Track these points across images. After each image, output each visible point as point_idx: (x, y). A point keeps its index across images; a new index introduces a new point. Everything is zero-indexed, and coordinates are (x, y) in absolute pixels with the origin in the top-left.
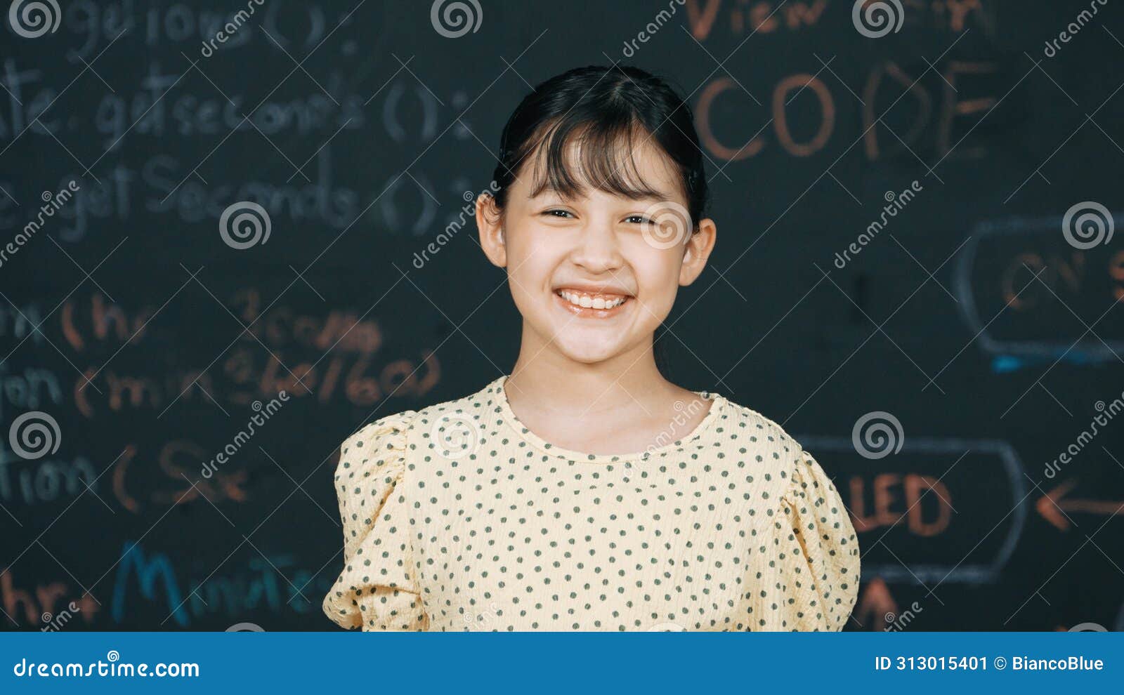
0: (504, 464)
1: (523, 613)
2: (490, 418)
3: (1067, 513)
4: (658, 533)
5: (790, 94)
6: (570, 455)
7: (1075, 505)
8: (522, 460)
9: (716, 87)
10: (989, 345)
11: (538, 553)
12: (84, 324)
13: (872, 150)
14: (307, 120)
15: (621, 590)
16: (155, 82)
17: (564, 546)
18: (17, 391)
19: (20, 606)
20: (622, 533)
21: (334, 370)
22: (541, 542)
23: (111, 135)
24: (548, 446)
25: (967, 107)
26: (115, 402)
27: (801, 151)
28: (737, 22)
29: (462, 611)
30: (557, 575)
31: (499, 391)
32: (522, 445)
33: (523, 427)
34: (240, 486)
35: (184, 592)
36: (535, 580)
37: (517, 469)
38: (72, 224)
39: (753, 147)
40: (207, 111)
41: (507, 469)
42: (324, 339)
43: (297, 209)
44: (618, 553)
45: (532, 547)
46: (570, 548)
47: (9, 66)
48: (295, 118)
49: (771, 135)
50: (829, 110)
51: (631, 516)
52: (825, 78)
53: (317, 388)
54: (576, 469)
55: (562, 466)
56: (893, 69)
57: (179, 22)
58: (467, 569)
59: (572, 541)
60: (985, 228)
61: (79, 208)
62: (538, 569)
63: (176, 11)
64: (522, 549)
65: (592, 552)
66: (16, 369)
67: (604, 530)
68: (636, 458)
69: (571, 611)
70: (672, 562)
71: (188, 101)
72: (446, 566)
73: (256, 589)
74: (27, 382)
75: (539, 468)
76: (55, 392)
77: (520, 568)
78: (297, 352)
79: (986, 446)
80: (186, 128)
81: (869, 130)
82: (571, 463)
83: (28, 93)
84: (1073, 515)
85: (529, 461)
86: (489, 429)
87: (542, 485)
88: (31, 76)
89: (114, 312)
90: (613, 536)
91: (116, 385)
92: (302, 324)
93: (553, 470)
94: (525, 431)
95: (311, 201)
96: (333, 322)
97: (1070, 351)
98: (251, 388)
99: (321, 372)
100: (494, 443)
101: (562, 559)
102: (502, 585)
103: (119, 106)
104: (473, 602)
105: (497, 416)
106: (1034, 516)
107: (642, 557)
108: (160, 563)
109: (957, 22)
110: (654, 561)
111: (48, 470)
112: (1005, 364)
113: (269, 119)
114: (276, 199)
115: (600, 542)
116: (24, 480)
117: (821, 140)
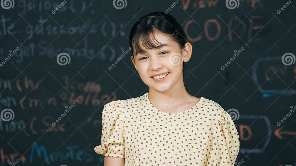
0: (147, 115)
1: (152, 154)
2: (144, 103)
3: (282, 135)
4: (187, 132)
5: (209, 24)
6: (164, 114)
7: (284, 133)
8: (152, 114)
9: (190, 22)
10: (262, 90)
11: (156, 138)
12: (22, 85)
13: (231, 39)
14: (81, 31)
15: (178, 148)
16: (41, 21)
17: (163, 137)
18: (5, 103)
19: (5, 159)
20: (178, 133)
21: (89, 97)
22: (157, 135)
23: (29, 35)
24: (158, 111)
25: (256, 28)
26: (31, 105)
27: (212, 39)
28: (195, 5)
29: (136, 152)
30: (161, 144)
31: (147, 96)
32: (152, 110)
33: (152, 106)
34: (63, 127)
35: (49, 155)
36: (155, 145)
37: (150, 116)
38: (19, 58)
39: (199, 38)
40: (55, 29)
41: (148, 116)
42: (86, 89)
43: (79, 55)
44: (177, 138)
45: (154, 137)
46: (164, 137)
47: (3, 17)
48: (78, 30)
49: (204, 35)
50: (219, 29)
51: (180, 129)
52: (218, 20)
53: (84, 102)
54: (166, 117)
55: (162, 116)
56: (236, 18)
57: (48, 5)
58: (137, 141)
59: (165, 135)
60: (261, 60)
61: (21, 54)
62: (156, 142)
63: (47, 2)
64: (152, 137)
65: (170, 138)
66: (4, 97)
67: (173, 133)
68: (182, 113)
69: (164, 154)
70: (191, 140)
71: (50, 26)
72: (131, 140)
73: (68, 155)
74: (7, 100)
75: (156, 116)
76: (15, 103)
77: (151, 142)
78: (78, 92)
79: (261, 117)
80: (49, 33)
81: (230, 34)
82: (165, 115)
83: (8, 24)
84: (284, 135)
85: (154, 114)
86: (144, 106)
87: (157, 121)
88: (9, 19)
89: (31, 82)
90: (175, 134)
91: (31, 101)
92: (80, 85)
93: (160, 117)
94: (153, 107)
95: (82, 52)
96: (88, 84)
97: (284, 92)
98: (67, 102)
99: (85, 97)
100: (145, 109)
101: (162, 140)
102: (146, 146)
103: (31, 27)
104: (138, 150)
105: (146, 102)
106: (273, 136)
107: (183, 139)
108: (42, 148)
109: (253, 5)
110: (186, 140)
111: (13, 123)
112: (266, 95)
113: (71, 31)
114: (73, 52)
115: (172, 136)
116: (7, 126)
117: (217, 37)
